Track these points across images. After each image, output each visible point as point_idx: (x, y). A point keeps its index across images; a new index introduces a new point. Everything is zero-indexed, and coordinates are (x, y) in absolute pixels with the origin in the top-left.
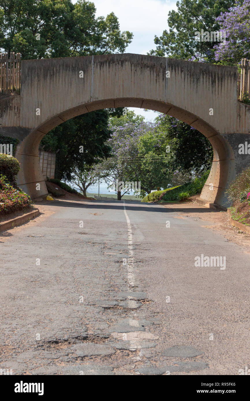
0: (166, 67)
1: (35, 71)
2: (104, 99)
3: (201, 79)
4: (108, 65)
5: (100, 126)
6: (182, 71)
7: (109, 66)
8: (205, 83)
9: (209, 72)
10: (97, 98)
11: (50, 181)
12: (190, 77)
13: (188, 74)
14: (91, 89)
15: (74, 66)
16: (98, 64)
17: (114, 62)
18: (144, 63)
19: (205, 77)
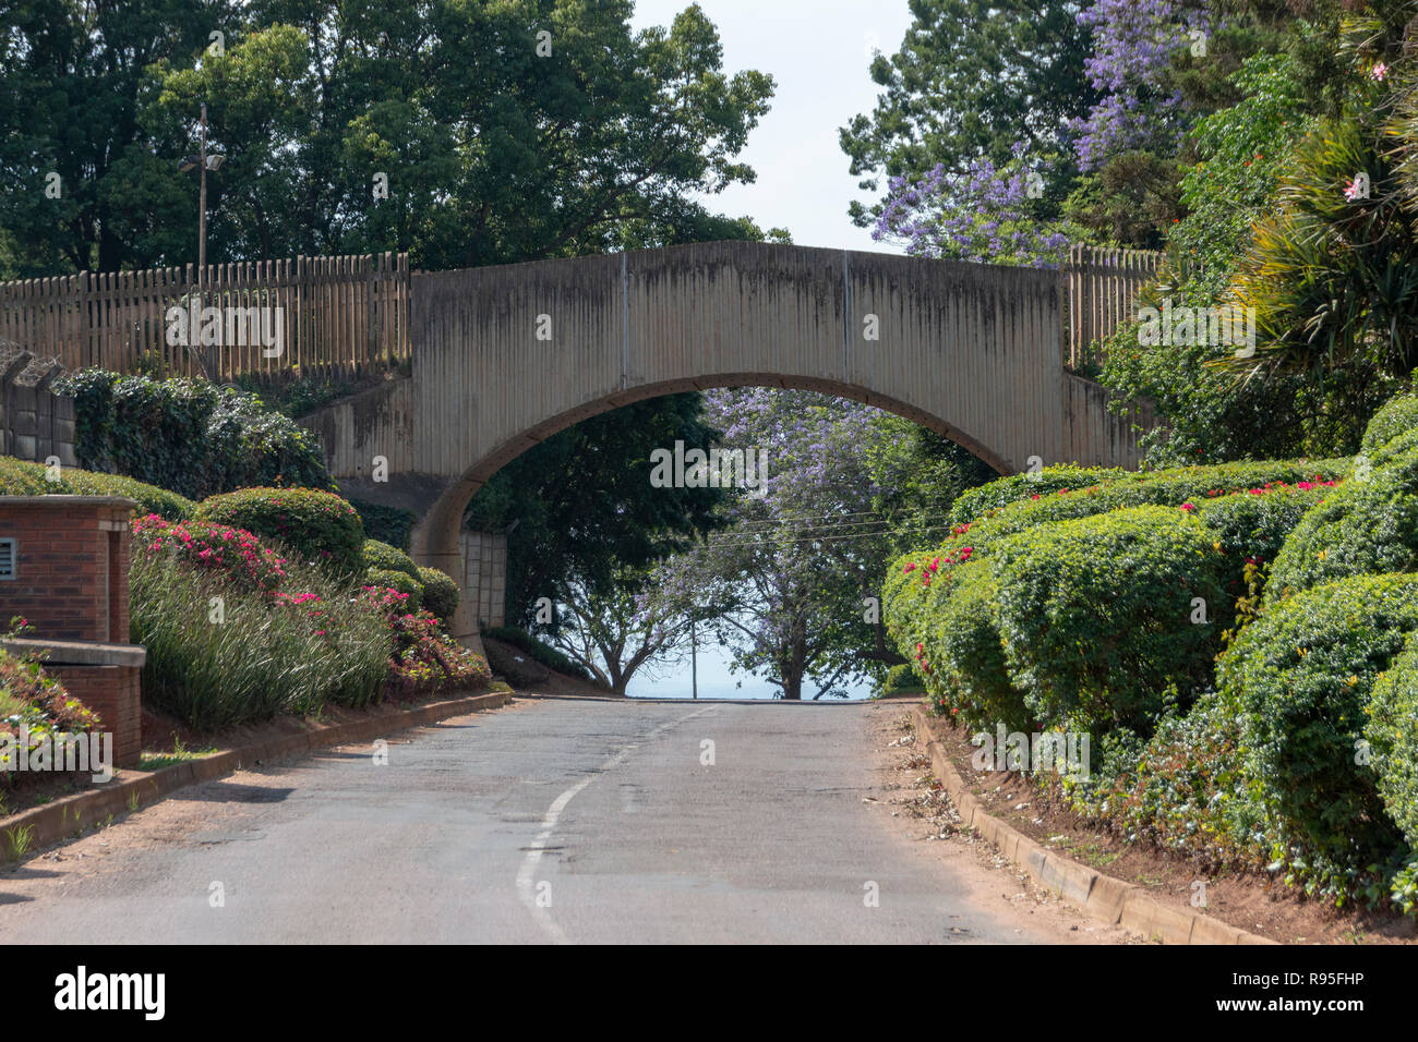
0: (842, 277)
1: (454, 305)
2: (661, 380)
3: (952, 311)
4: (669, 278)
5: (666, 419)
6: (892, 288)
7: (674, 281)
8: (962, 321)
9: (974, 288)
10: (642, 379)
11: (491, 636)
12: (919, 305)
13: (911, 297)
14: (622, 352)
15: (568, 285)
16: (641, 277)
17: (687, 269)
18: (776, 268)
19: (961, 301)
